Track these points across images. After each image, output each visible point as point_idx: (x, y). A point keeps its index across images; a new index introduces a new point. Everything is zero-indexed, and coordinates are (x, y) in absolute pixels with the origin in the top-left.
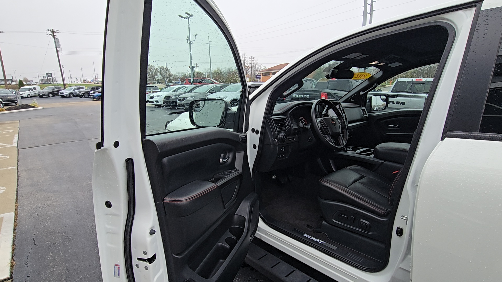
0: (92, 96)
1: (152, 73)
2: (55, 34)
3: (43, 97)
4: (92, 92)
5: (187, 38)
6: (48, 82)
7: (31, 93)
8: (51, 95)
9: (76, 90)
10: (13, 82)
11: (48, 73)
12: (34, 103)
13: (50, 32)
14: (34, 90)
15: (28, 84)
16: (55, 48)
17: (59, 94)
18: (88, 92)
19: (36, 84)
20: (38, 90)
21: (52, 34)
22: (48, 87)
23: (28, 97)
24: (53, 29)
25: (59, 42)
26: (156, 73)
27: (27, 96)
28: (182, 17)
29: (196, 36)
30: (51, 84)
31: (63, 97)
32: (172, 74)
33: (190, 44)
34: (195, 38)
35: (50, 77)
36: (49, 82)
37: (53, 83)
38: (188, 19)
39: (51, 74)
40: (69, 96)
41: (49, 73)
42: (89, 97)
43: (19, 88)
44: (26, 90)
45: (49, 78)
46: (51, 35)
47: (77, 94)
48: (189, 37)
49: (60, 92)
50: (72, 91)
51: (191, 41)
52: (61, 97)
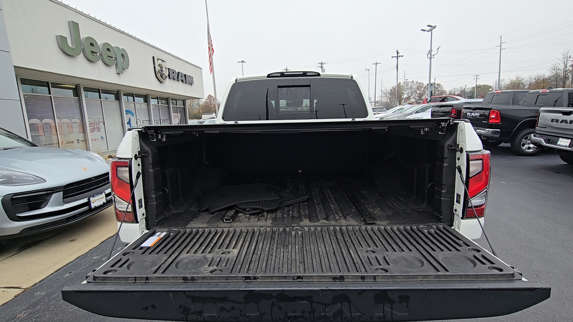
1: (420, 91)
2: (323, 65)
5: (428, 54)
21: (321, 66)
24: (322, 62)
26: (424, 91)
28: (424, 31)
29: (438, 49)
32: (445, 91)
33: (431, 58)
34: (438, 51)
38: (431, 32)
48: (430, 51)
51: (432, 55)
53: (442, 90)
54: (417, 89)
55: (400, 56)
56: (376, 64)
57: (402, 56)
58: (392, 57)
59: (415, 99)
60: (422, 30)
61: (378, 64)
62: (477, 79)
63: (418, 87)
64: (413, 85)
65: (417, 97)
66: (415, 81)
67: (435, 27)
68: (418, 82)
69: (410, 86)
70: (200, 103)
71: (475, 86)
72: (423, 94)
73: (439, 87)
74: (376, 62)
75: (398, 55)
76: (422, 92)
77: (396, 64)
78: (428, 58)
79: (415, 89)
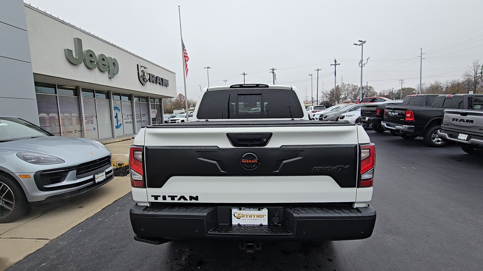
1: (355, 92)
5: (359, 63)
16: (273, 81)
21: (272, 71)
24: (273, 68)
25: (275, 76)
26: (359, 92)
28: (356, 45)
29: (368, 59)
33: (362, 67)
34: (367, 61)
38: (361, 46)
48: (362, 61)
51: (363, 64)
53: (373, 92)
54: (353, 91)
55: (337, 64)
56: (318, 70)
57: (339, 64)
58: (331, 65)
59: (351, 99)
60: (354, 44)
61: (319, 70)
62: (402, 83)
63: (353, 89)
64: (349, 87)
65: (353, 97)
66: (351, 84)
67: (365, 42)
68: (353, 84)
69: (346, 88)
70: (172, 101)
71: (401, 88)
72: (358, 95)
73: (371, 89)
74: (318, 69)
75: (335, 63)
76: (357, 93)
77: (335, 71)
78: (359, 67)
79: (351, 90)
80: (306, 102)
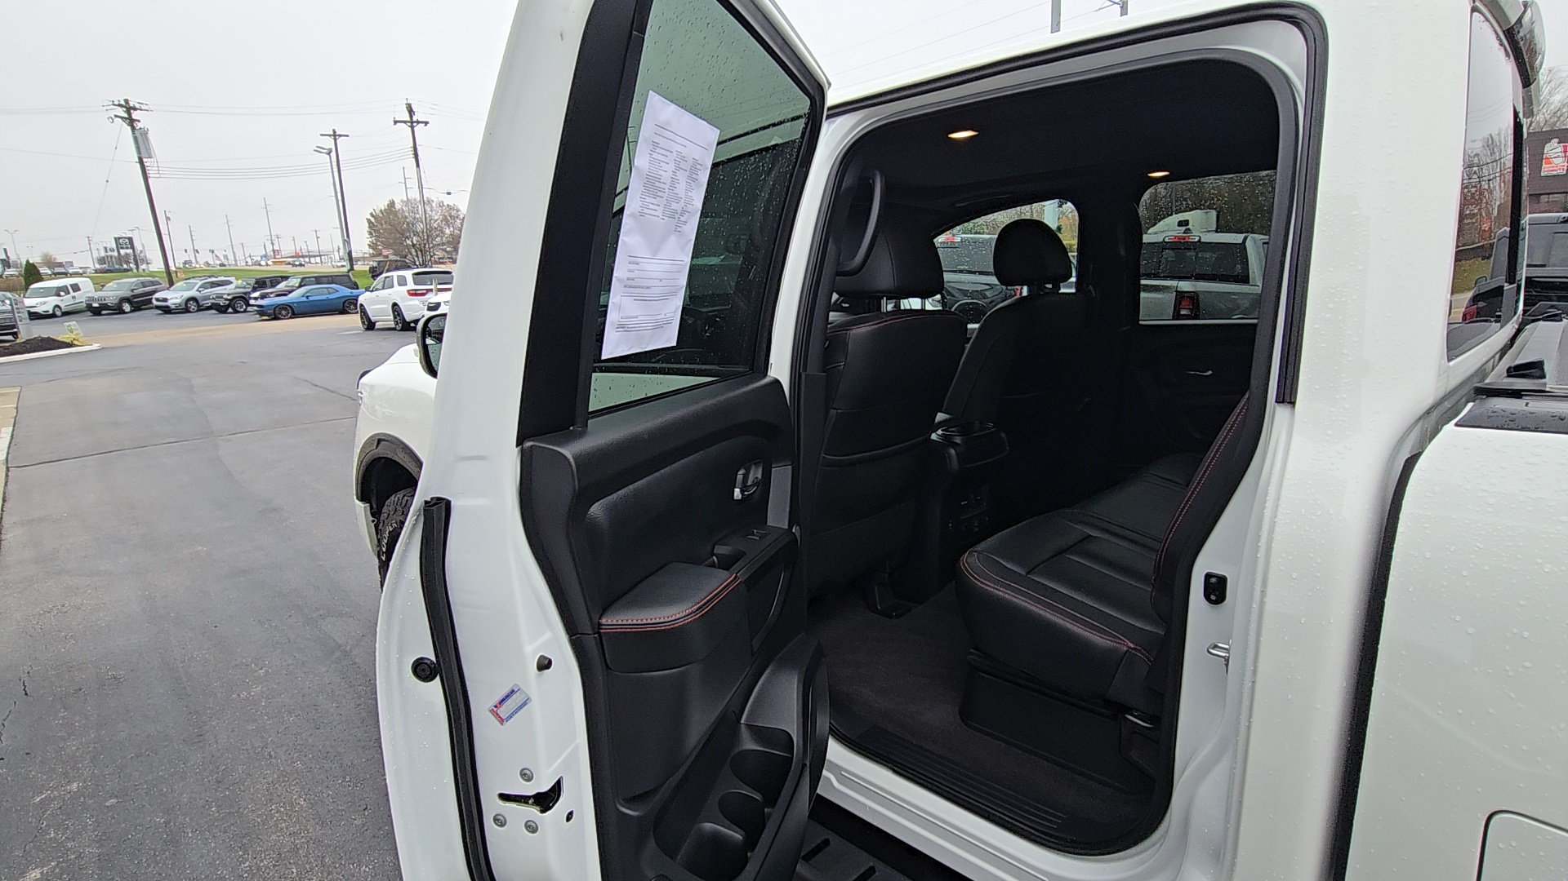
0: (256, 308)
2: (135, 115)
3: (104, 312)
4: (256, 294)
6: (122, 265)
7: (65, 302)
8: (127, 307)
9: (206, 288)
10: (9, 267)
11: (120, 238)
12: (72, 332)
13: (120, 109)
14: (72, 294)
15: (56, 274)
16: (137, 160)
17: (151, 303)
18: (245, 293)
19: (84, 273)
20: (88, 290)
21: (126, 116)
22: (118, 284)
23: (53, 316)
24: (127, 101)
25: (147, 139)
27: (51, 312)
30: (130, 273)
31: (167, 310)
35: (127, 248)
36: (125, 266)
37: (137, 268)
39: (130, 239)
40: (183, 310)
41: (124, 236)
42: (249, 309)
43: (27, 289)
44: (46, 292)
45: (122, 252)
46: (122, 118)
47: (209, 303)
49: (157, 295)
50: (193, 293)
52: (160, 312)
54: (444, 222)
55: (418, 122)
56: (336, 136)
57: (426, 123)
58: (396, 122)
61: (341, 136)
63: (446, 216)
66: (435, 200)
68: (443, 202)
74: (334, 131)
75: (411, 117)
77: (412, 145)
79: (439, 221)
80: (275, 258)
